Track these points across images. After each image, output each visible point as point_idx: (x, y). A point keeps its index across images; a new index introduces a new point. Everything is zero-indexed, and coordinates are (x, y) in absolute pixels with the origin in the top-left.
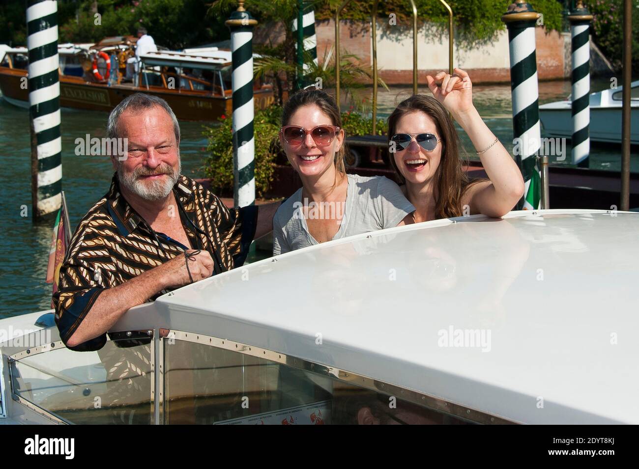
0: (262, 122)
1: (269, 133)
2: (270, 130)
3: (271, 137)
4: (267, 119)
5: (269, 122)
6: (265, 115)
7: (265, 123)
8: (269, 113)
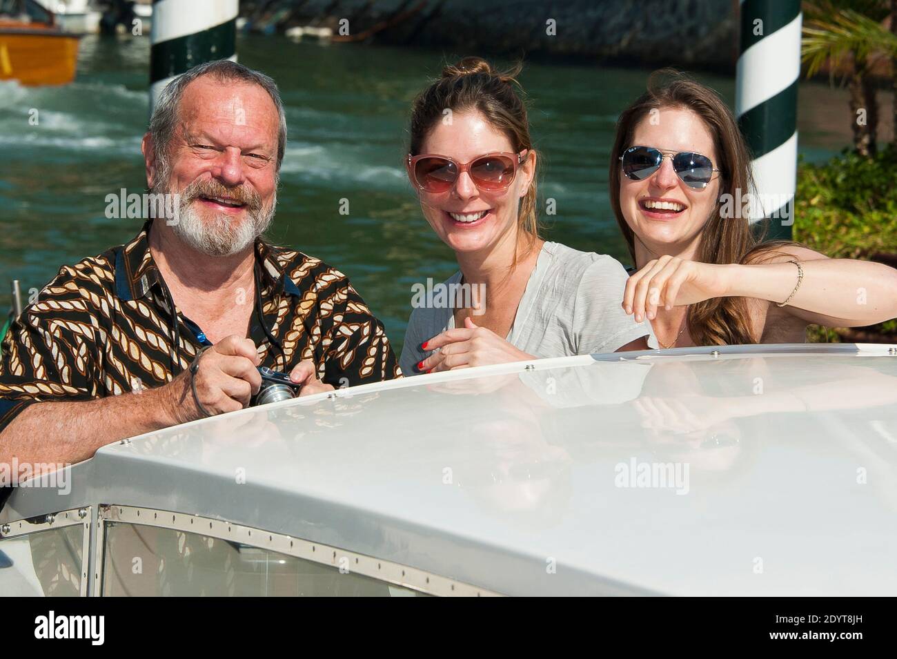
0: (815, 201)
1: (834, 237)
2: (838, 227)
3: (840, 247)
4: (828, 194)
5: (835, 202)
6: (824, 183)
7: (824, 204)
8: (836, 176)
